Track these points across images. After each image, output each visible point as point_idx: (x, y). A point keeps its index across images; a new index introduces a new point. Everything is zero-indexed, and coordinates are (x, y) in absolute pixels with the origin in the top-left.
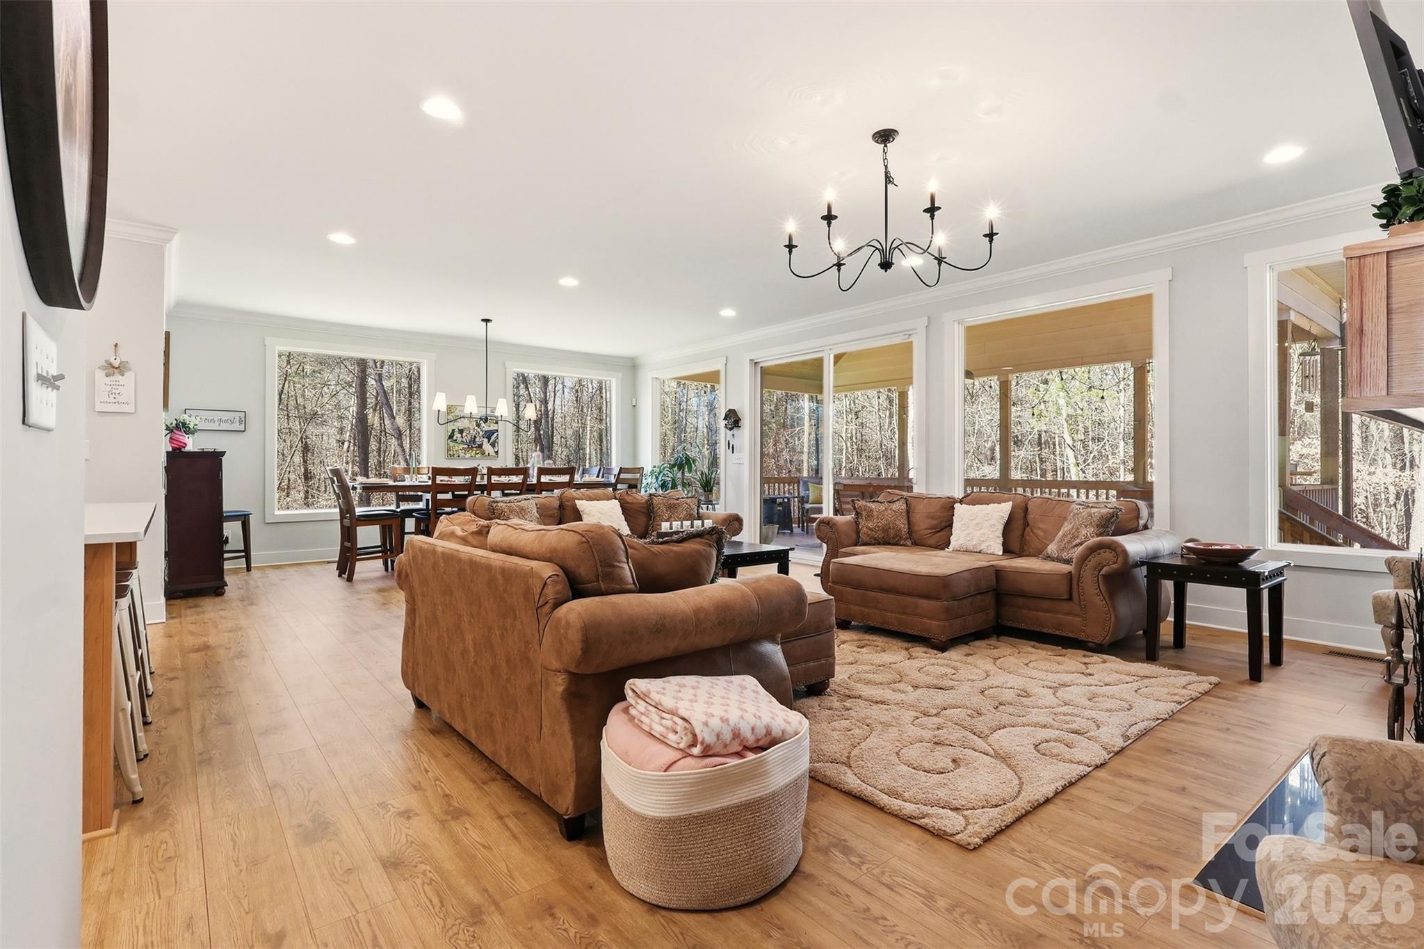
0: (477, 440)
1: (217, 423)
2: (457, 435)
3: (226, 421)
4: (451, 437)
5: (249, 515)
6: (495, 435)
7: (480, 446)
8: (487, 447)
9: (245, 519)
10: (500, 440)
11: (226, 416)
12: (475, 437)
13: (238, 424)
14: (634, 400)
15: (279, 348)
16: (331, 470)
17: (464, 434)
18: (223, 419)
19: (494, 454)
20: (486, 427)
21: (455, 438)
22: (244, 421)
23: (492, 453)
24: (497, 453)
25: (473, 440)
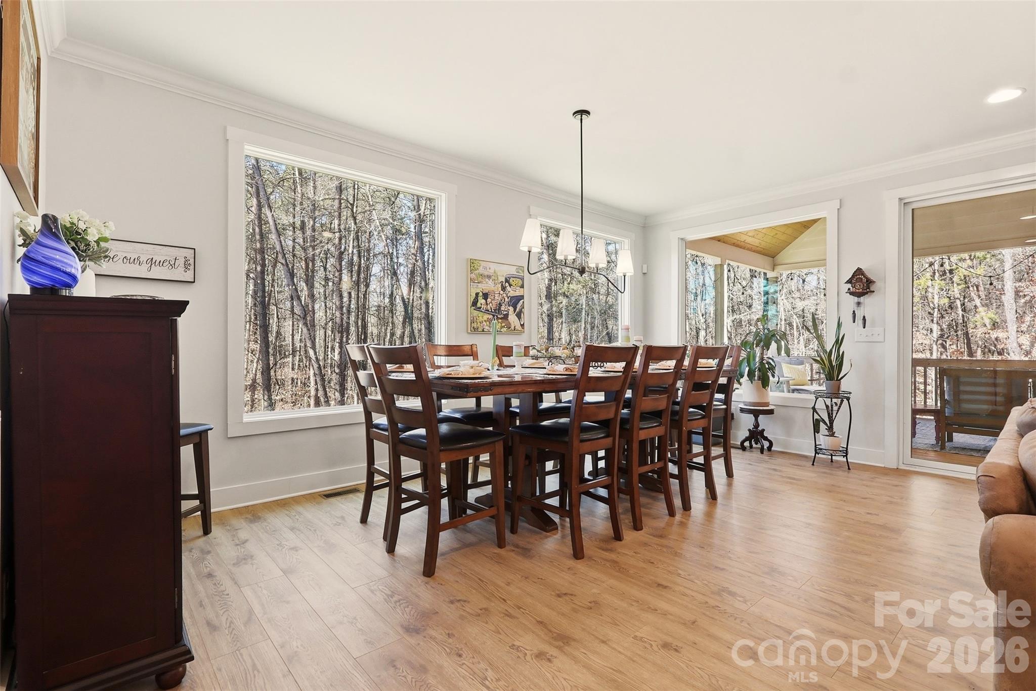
0: (503, 308)
1: (145, 267)
2: (481, 301)
3: (161, 264)
4: (475, 303)
5: (206, 431)
6: (521, 301)
7: (506, 317)
8: (512, 318)
9: (200, 441)
10: (525, 310)
11: (161, 254)
12: (500, 305)
13: (181, 269)
14: (645, 266)
15: (254, 150)
16: (376, 349)
17: (489, 300)
18: (157, 258)
19: (520, 328)
20: (512, 292)
21: (479, 305)
22: (191, 264)
23: (519, 327)
24: (522, 325)
25: (498, 309)
